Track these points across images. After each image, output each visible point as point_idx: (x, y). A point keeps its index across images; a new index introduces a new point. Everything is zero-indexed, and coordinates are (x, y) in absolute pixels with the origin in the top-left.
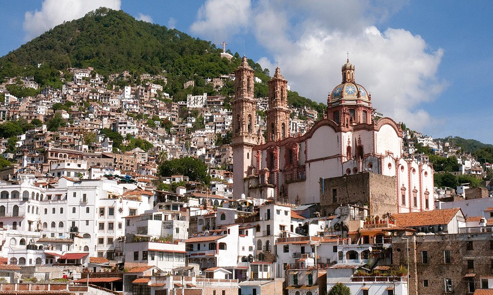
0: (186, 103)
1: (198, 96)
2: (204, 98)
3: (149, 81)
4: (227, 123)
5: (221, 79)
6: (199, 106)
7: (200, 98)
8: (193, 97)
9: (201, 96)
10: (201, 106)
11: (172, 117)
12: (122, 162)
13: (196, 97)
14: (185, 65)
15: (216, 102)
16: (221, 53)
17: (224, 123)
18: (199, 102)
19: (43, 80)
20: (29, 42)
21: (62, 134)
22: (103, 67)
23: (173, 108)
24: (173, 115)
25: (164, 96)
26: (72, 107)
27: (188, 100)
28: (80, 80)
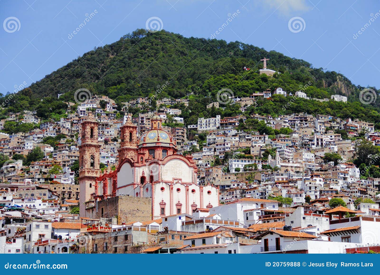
0: (197, 126)
1: (210, 119)
2: (217, 120)
3: (165, 106)
4: (227, 144)
5: (252, 97)
6: (212, 128)
7: (212, 120)
8: (205, 120)
9: (214, 119)
10: (215, 128)
11: (177, 141)
12: (71, 191)
13: (208, 120)
14: (215, 85)
15: (231, 124)
16: (260, 70)
17: (224, 145)
18: (211, 125)
19: (46, 114)
20: (54, 72)
21: (33, 168)
22: (131, 92)
23: (178, 133)
24: (178, 139)
25: (175, 121)
26: (62, 139)
27: (199, 123)
28: (84, 111)
